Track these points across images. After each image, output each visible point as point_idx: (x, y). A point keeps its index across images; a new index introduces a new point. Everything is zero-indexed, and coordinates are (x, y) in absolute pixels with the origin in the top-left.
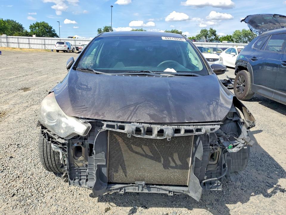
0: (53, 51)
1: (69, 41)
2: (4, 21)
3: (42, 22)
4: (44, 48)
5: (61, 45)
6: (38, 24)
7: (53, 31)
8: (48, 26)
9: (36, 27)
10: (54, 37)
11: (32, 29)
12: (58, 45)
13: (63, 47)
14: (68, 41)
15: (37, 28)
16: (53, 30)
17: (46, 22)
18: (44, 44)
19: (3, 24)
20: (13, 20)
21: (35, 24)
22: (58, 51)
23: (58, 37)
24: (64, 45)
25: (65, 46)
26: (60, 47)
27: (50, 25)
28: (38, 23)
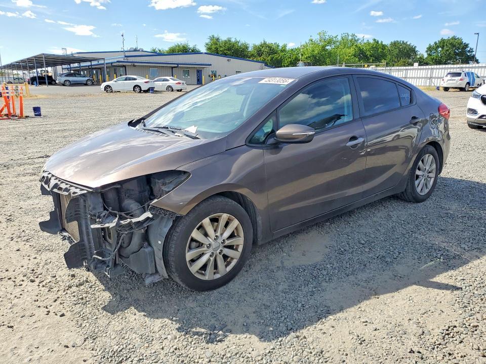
0: (439, 89)
1: (473, 70)
2: (383, 46)
3: (451, 37)
4: (428, 85)
5: (453, 78)
6: (444, 43)
7: (469, 51)
8: (462, 43)
9: (438, 47)
10: (468, 63)
11: (431, 51)
12: (449, 77)
13: (457, 82)
14: (470, 70)
15: (440, 49)
16: (469, 49)
17: (458, 36)
18: (431, 78)
19: (380, 50)
20: (403, 42)
21: (437, 42)
22: (446, 89)
23: (477, 61)
24: (459, 78)
25: (461, 80)
26: (451, 82)
27: (464, 41)
28: (444, 40)
